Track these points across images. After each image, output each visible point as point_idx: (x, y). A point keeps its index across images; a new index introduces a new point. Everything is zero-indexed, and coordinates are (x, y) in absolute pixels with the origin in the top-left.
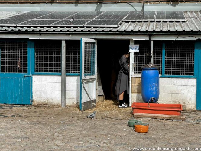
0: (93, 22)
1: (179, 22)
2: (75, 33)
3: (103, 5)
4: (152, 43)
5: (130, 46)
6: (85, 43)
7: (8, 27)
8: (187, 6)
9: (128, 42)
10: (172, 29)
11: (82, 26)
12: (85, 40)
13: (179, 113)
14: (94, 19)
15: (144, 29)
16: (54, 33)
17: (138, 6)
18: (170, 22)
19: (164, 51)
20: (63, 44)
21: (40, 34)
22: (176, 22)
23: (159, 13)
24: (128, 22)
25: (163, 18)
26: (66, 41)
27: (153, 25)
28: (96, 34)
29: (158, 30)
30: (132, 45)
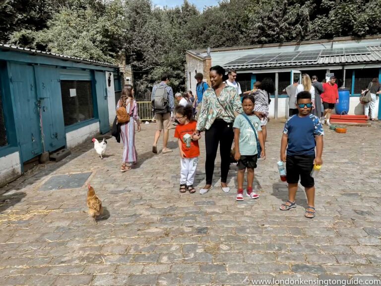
0: (297, 59)
1: (365, 54)
2: (286, 67)
3: (301, 46)
4: (345, 71)
5: (326, 74)
6: (294, 74)
7: (229, 66)
8: (369, 42)
9: (325, 71)
10: (355, 60)
11: (290, 62)
12: (294, 71)
13: (366, 121)
14: (296, 57)
15: (338, 61)
16: (270, 68)
17: (328, 45)
18: (357, 55)
19: (353, 77)
20: (277, 75)
21: (261, 69)
22: (363, 54)
23: (346, 49)
24: (323, 57)
25: (351, 52)
26: (279, 73)
27: (344, 58)
28: (301, 67)
29: (349, 61)
30: (328, 73)
